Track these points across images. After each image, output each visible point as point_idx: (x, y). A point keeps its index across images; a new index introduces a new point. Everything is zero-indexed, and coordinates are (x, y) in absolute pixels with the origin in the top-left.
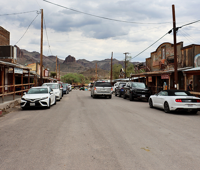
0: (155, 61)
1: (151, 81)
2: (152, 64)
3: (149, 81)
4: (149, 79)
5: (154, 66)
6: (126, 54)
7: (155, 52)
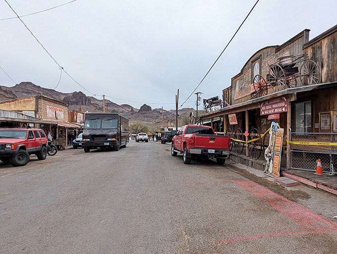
0: (239, 91)
1: (236, 123)
2: (232, 97)
3: (231, 123)
4: (230, 120)
5: (237, 100)
6: (197, 94)
7: (240, 74)
